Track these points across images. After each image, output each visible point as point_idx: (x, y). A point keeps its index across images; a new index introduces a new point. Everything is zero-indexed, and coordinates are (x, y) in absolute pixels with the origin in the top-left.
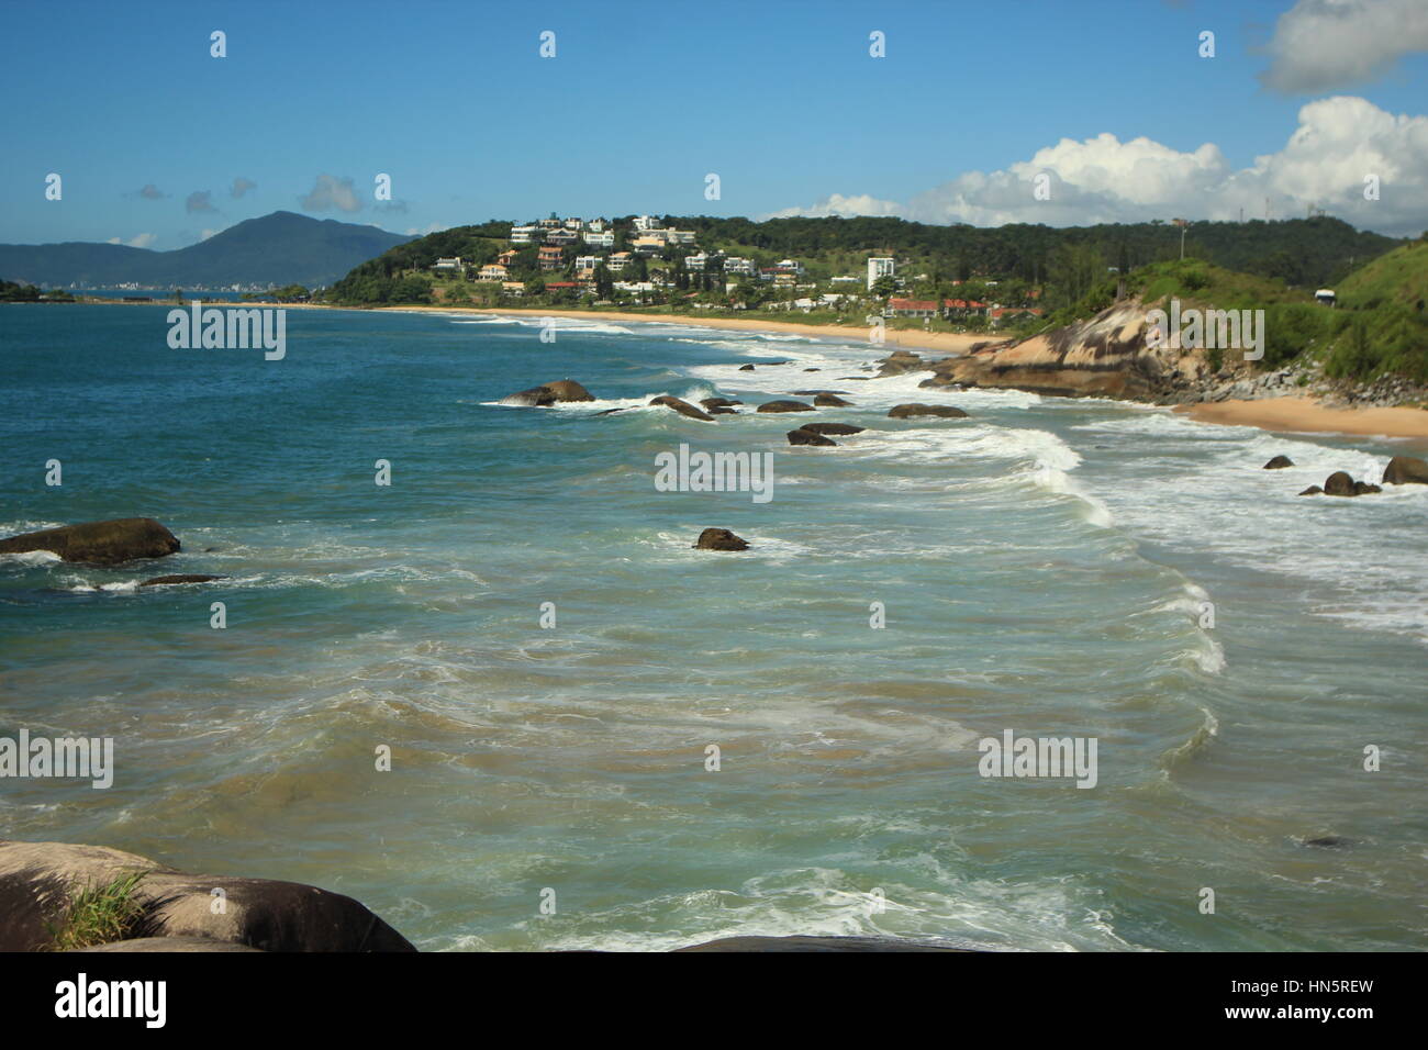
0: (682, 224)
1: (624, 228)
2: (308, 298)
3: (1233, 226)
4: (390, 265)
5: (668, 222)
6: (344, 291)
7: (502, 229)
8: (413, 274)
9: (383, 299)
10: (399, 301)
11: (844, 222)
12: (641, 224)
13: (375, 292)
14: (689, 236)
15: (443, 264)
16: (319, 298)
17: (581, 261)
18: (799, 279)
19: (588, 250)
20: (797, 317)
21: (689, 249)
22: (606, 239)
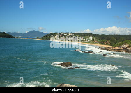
0: (73, 33)
1: (67, 33)
2: (39, 39)
3: (122, 35)
4: (47, 36)
5: (71, 33)
6: (42, 38)
7: (57, 33)
8: (49, 37)
9: (46, 39)
10: (48, 39)
11: (87, 34)
12: (69, 33)
13: (45, 38)
14: (73, 34)
15: (51, 36)
16: (40, 39)
17: (64, 36)
18: (84, 39)
19: (64, 35)
20: (86, 42)
21: (73, 36)
22: (66, 34)
